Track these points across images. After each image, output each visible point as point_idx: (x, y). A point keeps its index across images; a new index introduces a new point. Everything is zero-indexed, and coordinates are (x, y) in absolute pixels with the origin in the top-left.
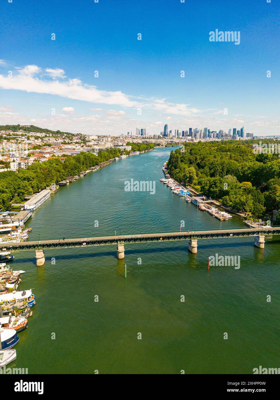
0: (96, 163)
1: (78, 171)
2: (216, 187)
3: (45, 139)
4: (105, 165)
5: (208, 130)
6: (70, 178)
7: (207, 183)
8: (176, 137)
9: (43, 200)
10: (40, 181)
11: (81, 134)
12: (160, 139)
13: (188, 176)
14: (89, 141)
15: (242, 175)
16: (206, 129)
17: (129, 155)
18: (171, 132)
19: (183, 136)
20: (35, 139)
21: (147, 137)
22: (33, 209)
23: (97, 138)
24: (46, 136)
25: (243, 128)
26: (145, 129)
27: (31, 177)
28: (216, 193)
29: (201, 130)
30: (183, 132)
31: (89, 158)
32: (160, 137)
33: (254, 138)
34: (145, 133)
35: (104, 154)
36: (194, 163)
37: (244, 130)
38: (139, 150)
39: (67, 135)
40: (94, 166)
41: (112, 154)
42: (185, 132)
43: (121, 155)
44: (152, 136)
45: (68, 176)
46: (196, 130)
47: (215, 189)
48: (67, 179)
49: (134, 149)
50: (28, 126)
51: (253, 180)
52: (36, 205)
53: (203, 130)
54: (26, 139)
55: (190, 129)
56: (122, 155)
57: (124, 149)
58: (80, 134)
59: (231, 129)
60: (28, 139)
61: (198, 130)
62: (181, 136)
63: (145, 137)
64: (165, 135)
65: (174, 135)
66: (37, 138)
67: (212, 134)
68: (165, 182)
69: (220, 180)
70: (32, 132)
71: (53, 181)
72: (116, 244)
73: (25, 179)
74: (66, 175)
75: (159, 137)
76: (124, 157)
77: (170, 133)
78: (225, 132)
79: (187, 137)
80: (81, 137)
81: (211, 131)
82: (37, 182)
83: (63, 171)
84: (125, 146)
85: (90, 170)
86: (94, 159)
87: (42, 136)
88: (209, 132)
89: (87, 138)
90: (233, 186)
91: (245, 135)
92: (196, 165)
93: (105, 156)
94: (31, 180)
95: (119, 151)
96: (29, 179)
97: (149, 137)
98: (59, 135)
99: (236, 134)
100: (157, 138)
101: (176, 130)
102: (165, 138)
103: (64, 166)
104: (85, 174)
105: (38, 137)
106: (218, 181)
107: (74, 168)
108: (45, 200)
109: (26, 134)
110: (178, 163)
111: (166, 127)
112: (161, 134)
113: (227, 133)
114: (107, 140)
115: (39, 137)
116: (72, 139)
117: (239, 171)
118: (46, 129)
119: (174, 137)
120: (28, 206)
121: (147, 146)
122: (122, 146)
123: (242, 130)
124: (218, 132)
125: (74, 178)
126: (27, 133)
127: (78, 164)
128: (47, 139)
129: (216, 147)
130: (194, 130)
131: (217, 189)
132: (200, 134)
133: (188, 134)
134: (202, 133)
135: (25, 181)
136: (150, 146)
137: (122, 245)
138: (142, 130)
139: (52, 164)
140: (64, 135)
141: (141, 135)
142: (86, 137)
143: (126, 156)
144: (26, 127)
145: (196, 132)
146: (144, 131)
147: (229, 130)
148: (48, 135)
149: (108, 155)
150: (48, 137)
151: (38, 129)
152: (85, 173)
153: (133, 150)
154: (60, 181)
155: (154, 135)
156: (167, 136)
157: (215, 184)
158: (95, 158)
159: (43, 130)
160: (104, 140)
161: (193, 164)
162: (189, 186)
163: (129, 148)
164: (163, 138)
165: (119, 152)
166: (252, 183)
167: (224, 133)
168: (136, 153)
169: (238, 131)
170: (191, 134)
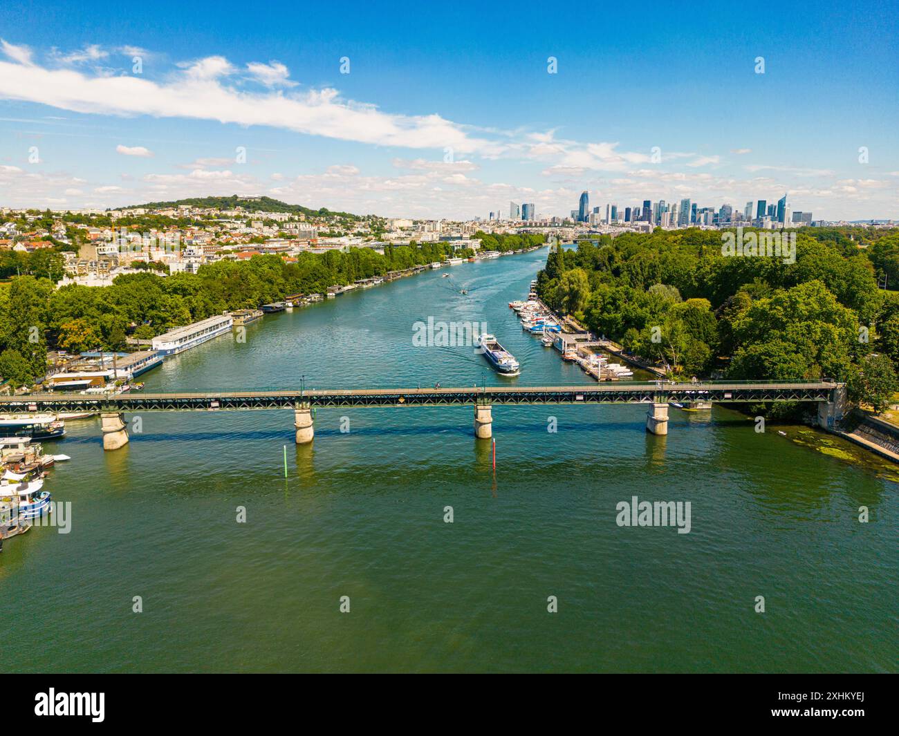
0: (375, 271)
1: (321, 284)
2: (617, 309)
3: (288, 225)
4: (400, 276)
5: (693, 207)
6: (297, 298)
7: (596, 302)
8: (610, 223)
9: (205, 335)
10: (214, 297)
11: (376, 217)
12: (567, 227)
13: (567, 289)
14: (390, 231)
15: (696, 284)
16: (685, 203)
17: (469, 258)
18: (597, 210)
19: (627, 219)
20: (264, 225)
21: (536, 224)
22: (172, 351)
23: (411, 224)
24: (291, 220)
25: (785, 197)
26: (533, 205)
27: (190, 286)
28: (617, 325)
29: (675, 206)
30: (628, 210)
31: (355, 257)
32: (569, 223)
33: (813, 224)
34: (532, 215)
35: (404, 252)
36: (604, 268)
37: (786, 204)
38: (499, 249)
39: (340, 219)
40: (368, 276)
41: (425, 254)
42: (632, 210)
43: (449, 258)
44: (549, 221)
45: (293, 292)
46: (662, 205)
47: (612, 315)
48: (288, 299)
49: (487, 246)
50: (256, 200)
51: (716, 295)
52: (183, 343)
53: (679, 204)
54: (243, 226)
55: (647, 204)
56: (452, 258)
57: (463, 246)
58: (374, 216)
59: (751, 203)
60: (249, 225)
61: (666, 206)
62: (621, 221)
63: (531, 224)
64: (581, 217)
65: (605, 218)
66: (269, 223)
67: (702, 215)
68: (516, 309)
69: (627, 293)
70: (260, 211)
71: (250, 300)
72: (290, 408)
73: (175, 291)
74: (289, 292)
75: (566, 223)
76: (456, 262)
77: (594, 213)
78: (737, 211)
79: (636, 223)
80: (374, 223)
81: (699, 207)
82: (206, 300)
83: (281, 280)
84: (466, 239)
85: (356, 286)
86: (371, 262)
87: (281, 219)
88: (694, 211)
89: (389, 224)
90: (656, 306)
91: (789, 214)
92: (609, 272)
93: (403, 258)
94: (190, 294)
95: (445, 248)
96: (187, 290)
97: (541, 224)
98: (322, 219)
99: (766, 213)
100: (560, 225)
101: (608, 205)
102: (580, 224)
103: (287, 271)
104: (337, 292)
105: (272, 221)
106: (621, 294)
107: (311, 276)
108: (211, 337)
109: (247, 214)
110: (557, 265)
111: (584, 198)
112: (573, 216)
113: (742, 211)
114: (432, 230)
115: (275, 221)
116: (352, 227)
117: (690, 276)
118: (296, 205)
119: (603, 224)
120: (159, 343)
121: (522, 240)
122: (461, 238)
123: (781, 204)
124: (717, 211)
125: (309, 300)
126: (250, 213)
127: (325, 269)
128: (292, 225)
129: (680, 236)
130: (655, 204)
131: (619, 315)
132: (672, 215)
133: (641, 214)
134: (677, 212)
135: (176, 295)
136: (530, 240)
137: (305, 411)
138: (524, 207)
139: (260, 266)
140: (333, 219)
141: (523, 218)
142: (386, 224)
143: (461, 261)
144: (250, 201)
145: (661, 209)
146: (529, 210)
147: (748, 204)
148: (296, 218)
149: (411, 256)
150: (296, 221)
151: (277, 204)
152: (339, 289)
153: (485, 248)
154: (269, 303)
155: (554, 218)
156: (586, 220)
157: (614, 302)
158: (373, 260)
159: (289, 206)
160: (426, 230)
161: (602, 271)
162: (568, 316)
163: (475, 245)
164: (575, 225)
165: (444, 251)
166: (710, 301)
167: (733, 212)
168: (490, 256)
169: (771, 208)
170: (647, 215)
